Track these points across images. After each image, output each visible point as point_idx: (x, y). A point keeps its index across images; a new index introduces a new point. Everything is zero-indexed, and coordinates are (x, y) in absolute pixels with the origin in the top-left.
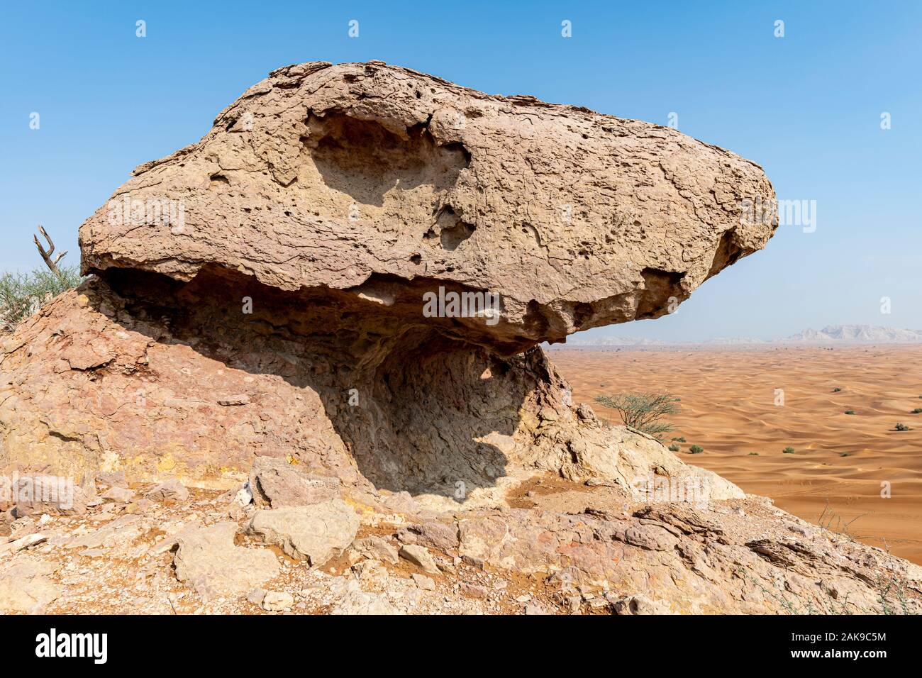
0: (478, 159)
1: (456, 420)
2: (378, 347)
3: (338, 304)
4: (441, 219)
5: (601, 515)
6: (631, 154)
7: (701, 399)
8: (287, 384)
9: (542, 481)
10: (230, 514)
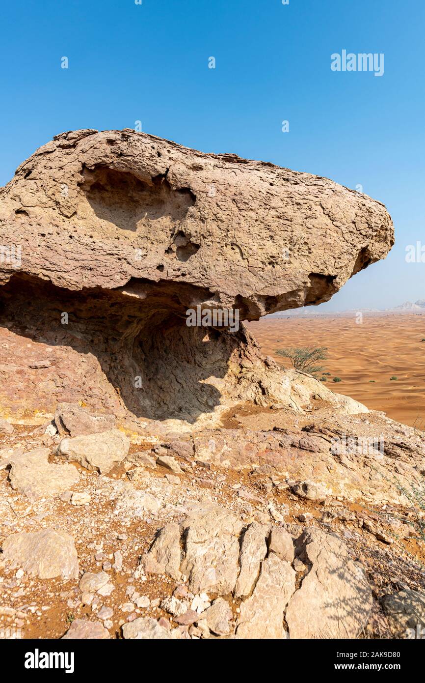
0: (201, 200)
1: (187, 370)
2: (135, 325)
3: (107, 298)
4: (176, 240)
5: (284, 431)
6: (302, 197)
7: (340, 348)
8: (75, 352)
9: (243, 407)
10: (43, 442)
